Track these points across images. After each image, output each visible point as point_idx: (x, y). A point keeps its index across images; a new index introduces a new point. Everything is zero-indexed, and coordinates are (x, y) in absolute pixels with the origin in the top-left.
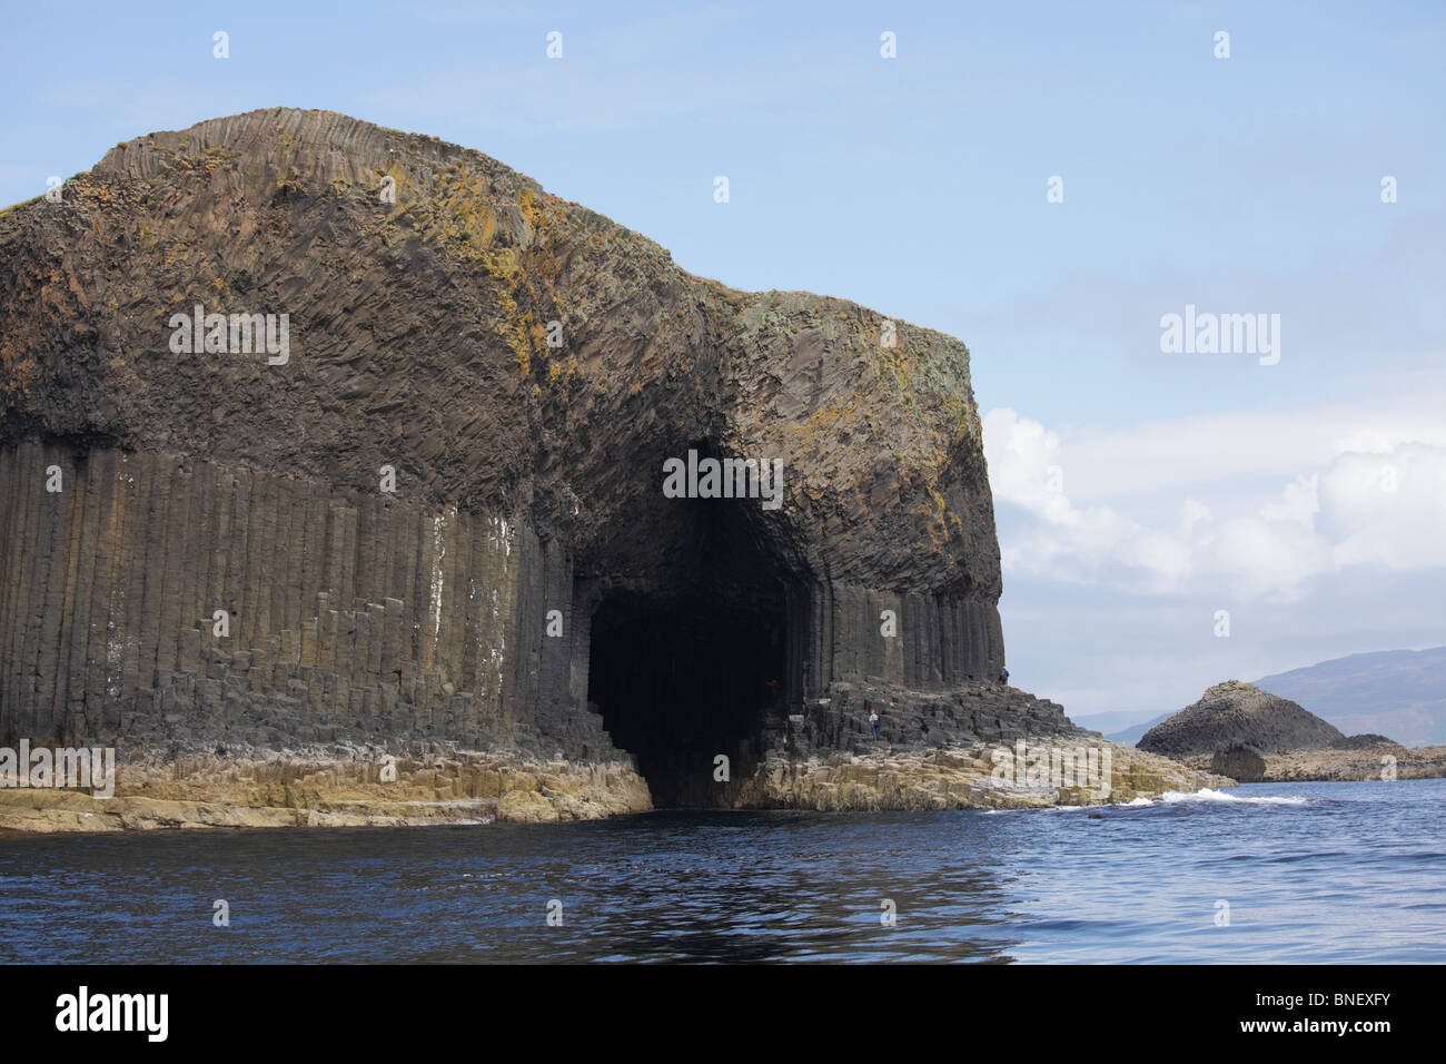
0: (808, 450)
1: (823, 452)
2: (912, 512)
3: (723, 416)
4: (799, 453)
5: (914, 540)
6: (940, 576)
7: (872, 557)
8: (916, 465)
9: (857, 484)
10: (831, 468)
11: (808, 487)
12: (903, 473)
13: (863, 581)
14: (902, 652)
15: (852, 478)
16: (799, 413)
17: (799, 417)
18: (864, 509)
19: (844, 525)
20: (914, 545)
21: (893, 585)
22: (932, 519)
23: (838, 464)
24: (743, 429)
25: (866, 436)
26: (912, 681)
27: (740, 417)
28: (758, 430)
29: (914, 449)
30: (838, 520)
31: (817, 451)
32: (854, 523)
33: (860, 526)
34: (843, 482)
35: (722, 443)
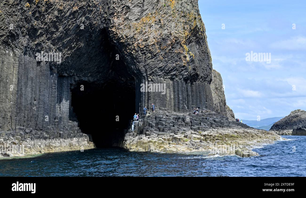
0: (139, 31)
1: (144, 32)
2: (176, 51)
3: (110, 20)
4: (136, 32)
5: (176, 61)
6: (186, 74)
7: (162, 67)
8: (177, 35)
9: (156, 42)
10: (147, 37)
11: (139, 44)
12: (172, 38)
13: (159, 75)
14: (173, 99)
15: (154, 40)
16: (136, 18)
17: (136, 20)
18: (158, 51)
19: (152, 56)
20: (176, 63)
21: (170, 77)
22: (183, 54)
23: (149, 36)
24: (117, 24)
25: (159, 26)
26: (177, 109)
27: (116, 20)
28: (122, 24)
29: (176, 30)
30: (150, 55)
31: (142, 31)
32: (155, 56)
33: (158, 57)
34: (151, 41)
35: (110, 29)
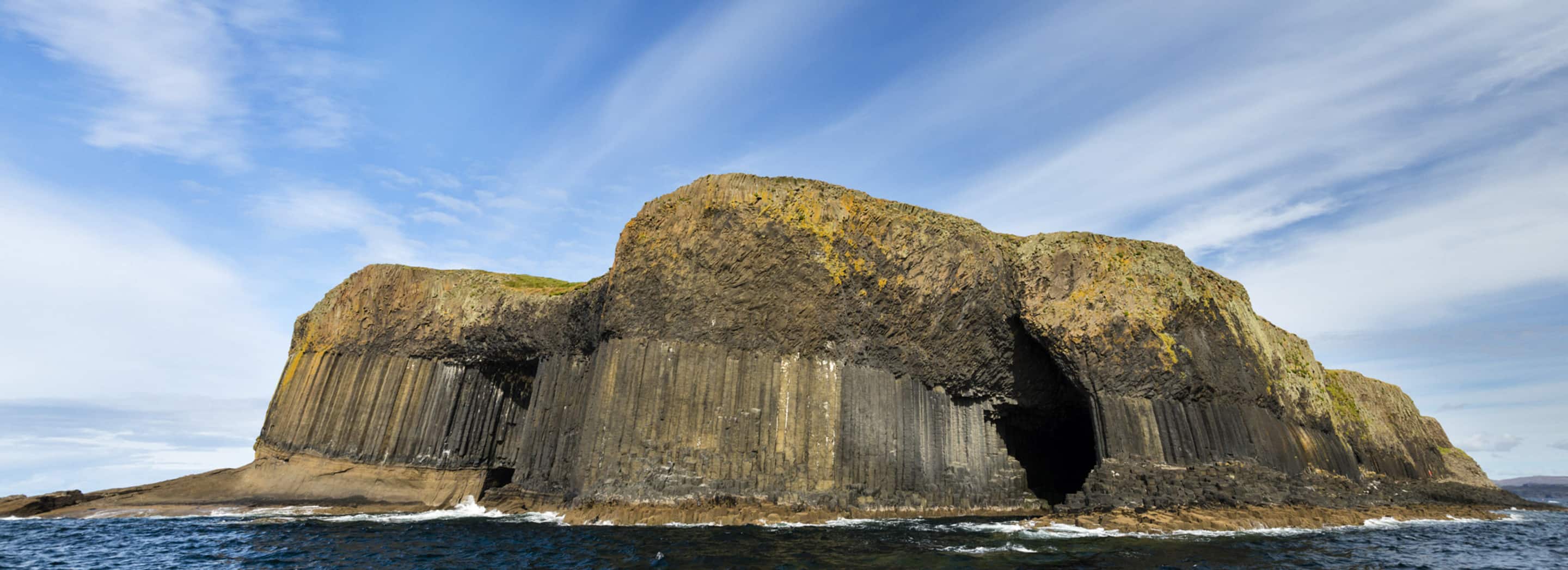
0: (1068, 315)
1: (1078, 315)
2: (1145, 346)
3: (1019, 302)
4: (1064, 317)
5: (1152, 364)
6: (1175, 386)
7: (1120, 375)
8: (1141, 318)
9: (1102, 332)
10: (1084, 324)
11: (1072, 336)
12: (1131, 323)
13: (1118, 391)
14: (1159, 438)
15: (1097, 328)
16: (1062, 295)
17: (1063, 297)
18: (1108, 347)
19: (1098, 357)
20: (1151, 367)
21: (1142, 393)
22: (1160, 350)
23: (1088, 322)
24: (1031, 308)
25: (1103, 304)
26: (1170, 458)
27: (1029, 302)
28: (1040, 307)
29: (1138, 308)
30: (1094, 355)
31: (1074, 316)
32: (1105, 355)
33: (1109, 357)
34: (1093, 331)
35: (1022, 317)
